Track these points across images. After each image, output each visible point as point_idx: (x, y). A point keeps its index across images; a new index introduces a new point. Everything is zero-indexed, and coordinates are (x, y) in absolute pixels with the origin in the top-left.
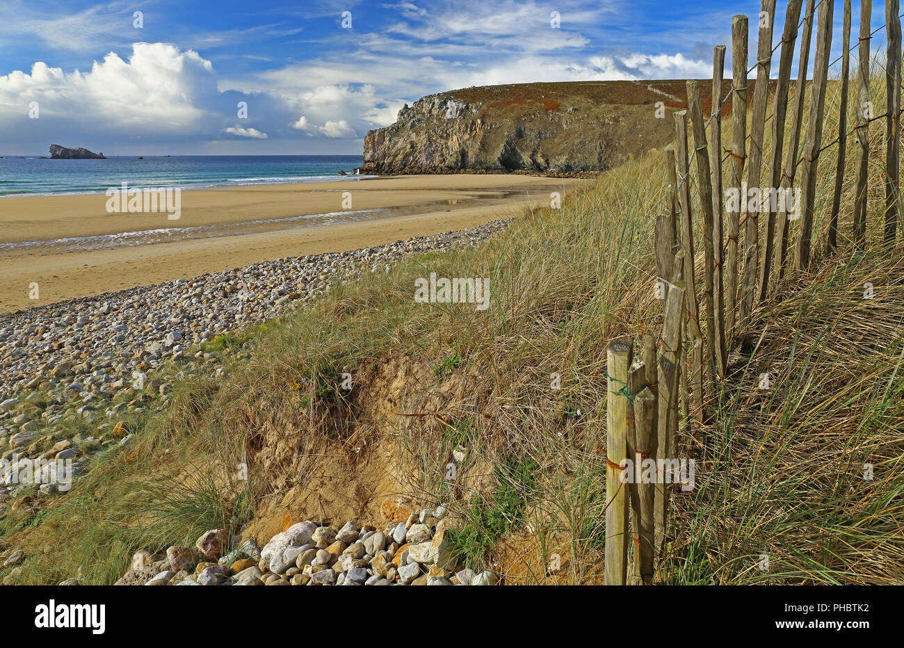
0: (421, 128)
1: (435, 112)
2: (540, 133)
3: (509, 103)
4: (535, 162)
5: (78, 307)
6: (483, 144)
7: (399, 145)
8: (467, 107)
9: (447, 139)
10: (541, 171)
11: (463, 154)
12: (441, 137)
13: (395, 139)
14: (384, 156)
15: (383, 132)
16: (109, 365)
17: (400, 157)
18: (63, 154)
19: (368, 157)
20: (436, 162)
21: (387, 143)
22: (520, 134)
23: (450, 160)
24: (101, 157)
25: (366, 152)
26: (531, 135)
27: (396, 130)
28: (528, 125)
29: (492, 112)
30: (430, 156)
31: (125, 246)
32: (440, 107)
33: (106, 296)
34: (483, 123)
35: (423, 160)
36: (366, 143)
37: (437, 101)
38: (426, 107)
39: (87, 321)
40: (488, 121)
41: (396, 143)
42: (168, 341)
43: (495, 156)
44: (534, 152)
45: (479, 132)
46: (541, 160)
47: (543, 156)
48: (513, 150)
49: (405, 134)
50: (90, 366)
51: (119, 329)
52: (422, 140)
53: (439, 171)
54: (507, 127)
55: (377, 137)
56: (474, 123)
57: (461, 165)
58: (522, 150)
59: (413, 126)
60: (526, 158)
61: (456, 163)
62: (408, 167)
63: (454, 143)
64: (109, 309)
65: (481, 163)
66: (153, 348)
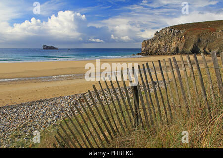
0: (162, 39)
1: (167, 33)
2: (207, 40)
3: (195, 30)
4: (205, 51)
5: (37, 103)
6: (185, 45)
7: (154, 45)
8: (179, 31)
9: (172, 43)
10: (207, 54)
11: (177, 48)
12: (169, 42)
13: (153, 43)
14: (149, 49)
15: (148, 41)
16: (36, 125)
17: (154, 49)
18: (46, 48)
19: (143, 49)
20: (167, 51)
21: (150, 44)
22: (199, 41)
23: (172, 51)
24: (57, 49)
25: (143, 48)
26: (204, 41)
27: (153, 40)
28: (202, 37)
29: (188, 33)
30: (165, 49)
31: (59, 80)
32: (169, 32)
33: (46, 100)
34: (185, 37)
35: (162, 50)
36: (143, 44)
37: (168, 29)
38: (164, 32)
39: (38, 109)
40: (187, 36)
41: (153, 45)
42: (54, 119)
43: (189, 49)
44: (205, 47)
45: (184, 40)
46: (207, 50)
47: (208, 49)
48: (197, 46)
49: (156, 41)
50: (32, 125)
51: (43, 113)
52: (162, 43)
53: (168, 54)
54: (194, 38)
55: (147, 42)
56: (182, 37)
57: (177, 52)
58: (200, 47)
59: (159, 38)
60: (201, 50)
61: (175, 52)
62: (157, 53)
63: (174, 45)
64: (45, 105)
65: (184, 52)
66: (49, 120)
